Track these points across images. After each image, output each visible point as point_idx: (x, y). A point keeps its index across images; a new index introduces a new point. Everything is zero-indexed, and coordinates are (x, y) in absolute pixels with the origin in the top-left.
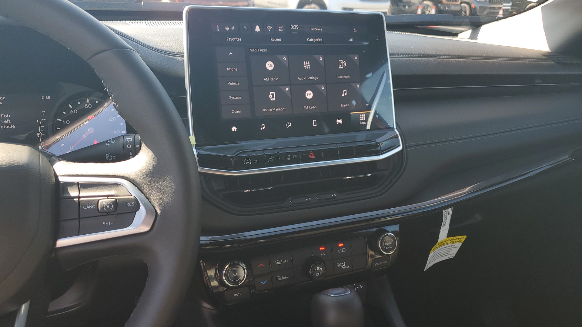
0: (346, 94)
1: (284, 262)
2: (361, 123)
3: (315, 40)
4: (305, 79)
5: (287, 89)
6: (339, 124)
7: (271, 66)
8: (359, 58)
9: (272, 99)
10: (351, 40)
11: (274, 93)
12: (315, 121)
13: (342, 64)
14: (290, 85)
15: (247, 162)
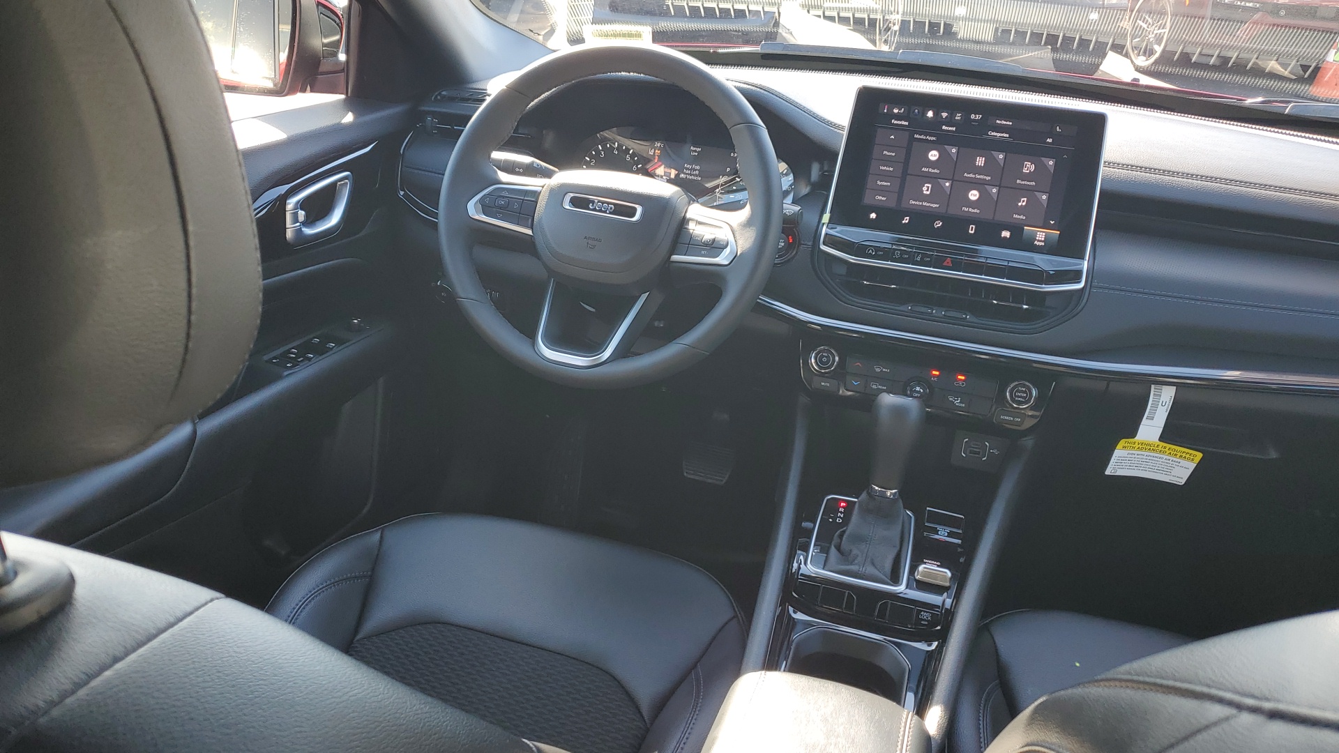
0: (1024, 204)
1: (884, 370)
2: (1036, 242)
3: (999, 135)
4: (973, 176)
5: (947, 184)
6: (1005, 238)
7: (935, 156)
8: (1056, 164)
9: (925, 192)
10: (1049, 140)
11: (930, 186)
12: (972, 228)
13: (1029, 167)
14: (953, 180)
15: (870, 251)
